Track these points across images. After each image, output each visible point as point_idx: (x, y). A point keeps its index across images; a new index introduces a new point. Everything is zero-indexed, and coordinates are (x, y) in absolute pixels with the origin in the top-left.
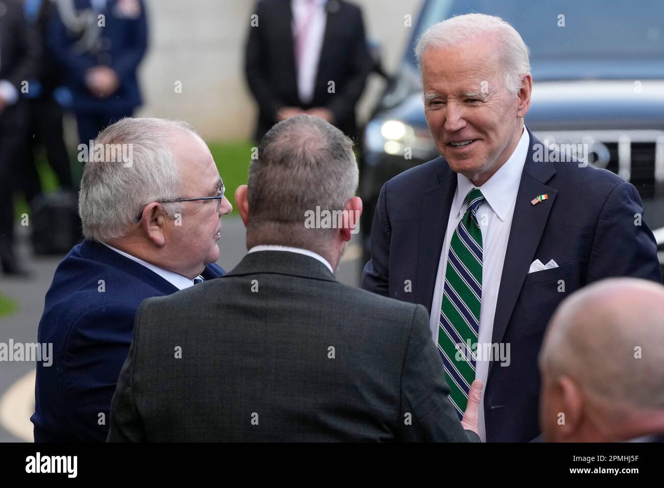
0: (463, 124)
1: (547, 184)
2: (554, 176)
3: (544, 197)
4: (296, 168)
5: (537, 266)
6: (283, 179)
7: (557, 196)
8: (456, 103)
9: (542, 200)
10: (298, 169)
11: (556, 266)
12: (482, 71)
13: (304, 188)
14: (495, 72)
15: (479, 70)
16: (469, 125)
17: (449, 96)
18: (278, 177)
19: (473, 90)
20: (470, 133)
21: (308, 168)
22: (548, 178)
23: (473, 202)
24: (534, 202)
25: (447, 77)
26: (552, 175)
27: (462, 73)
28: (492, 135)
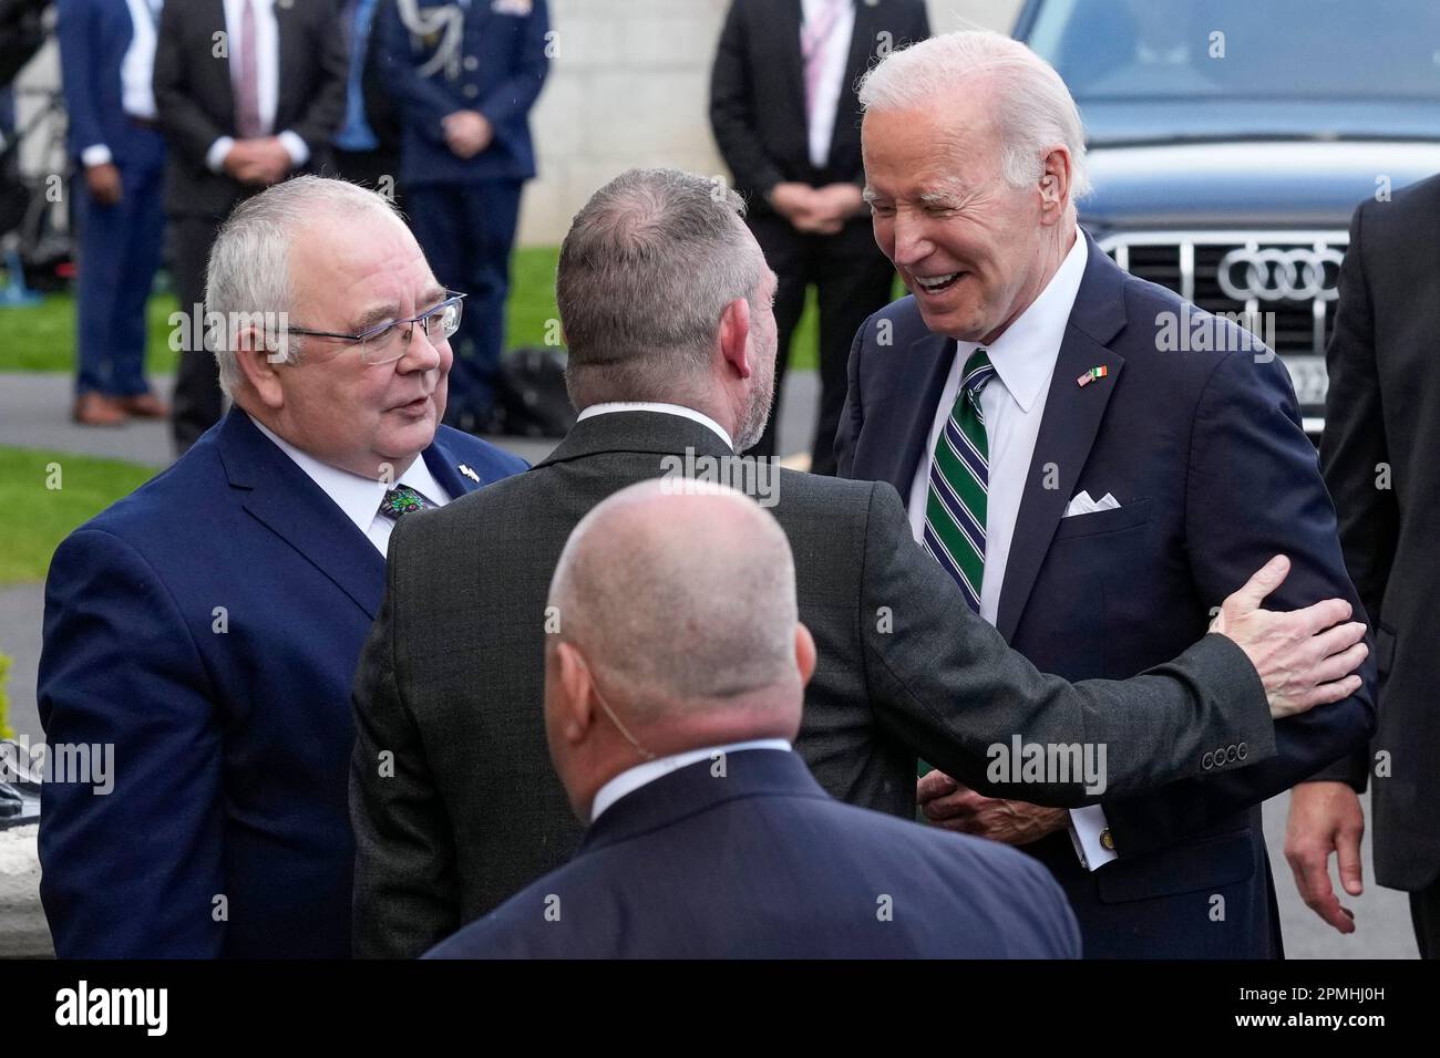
0: (927, 248)
1: (1109, 345)
2: (1123, 331)
3: (1100, 372)
4: (605, 270)
5: (1082, 504)
6: (589, 292)
7: (1123, 367)
8: (910, 213)
9: (1097, 378)
10: (608, 270)
11: (1117, 505)
12: (953, 154)
13: (622, 302)
14: (980, 155)
15: (945, 154)
16: (939, 251)
17: (898, 201)
18: (580, 289)
19: (933, 191)
20: (943, 264)
21: (626, 266)
22: (1111, 335)
23: (973, 375)
24: (1082, 381)
25: (891, 165)
26: (1119, 328)
27: (914, 160)
28: (986, 268)
